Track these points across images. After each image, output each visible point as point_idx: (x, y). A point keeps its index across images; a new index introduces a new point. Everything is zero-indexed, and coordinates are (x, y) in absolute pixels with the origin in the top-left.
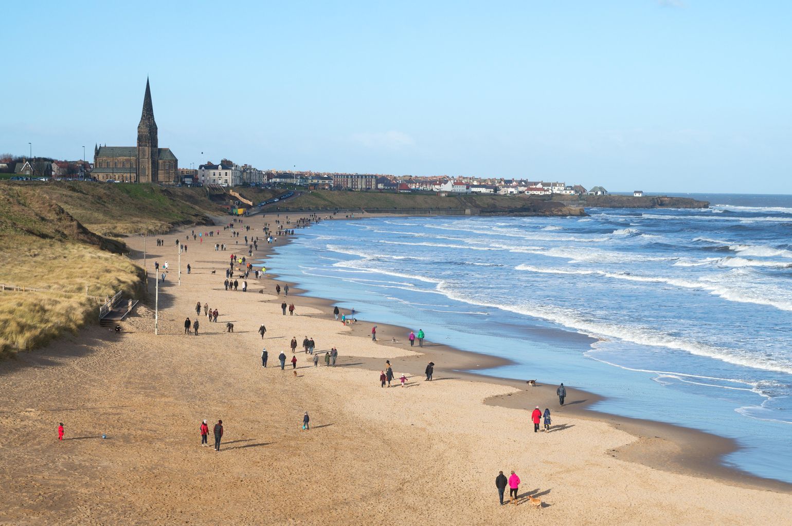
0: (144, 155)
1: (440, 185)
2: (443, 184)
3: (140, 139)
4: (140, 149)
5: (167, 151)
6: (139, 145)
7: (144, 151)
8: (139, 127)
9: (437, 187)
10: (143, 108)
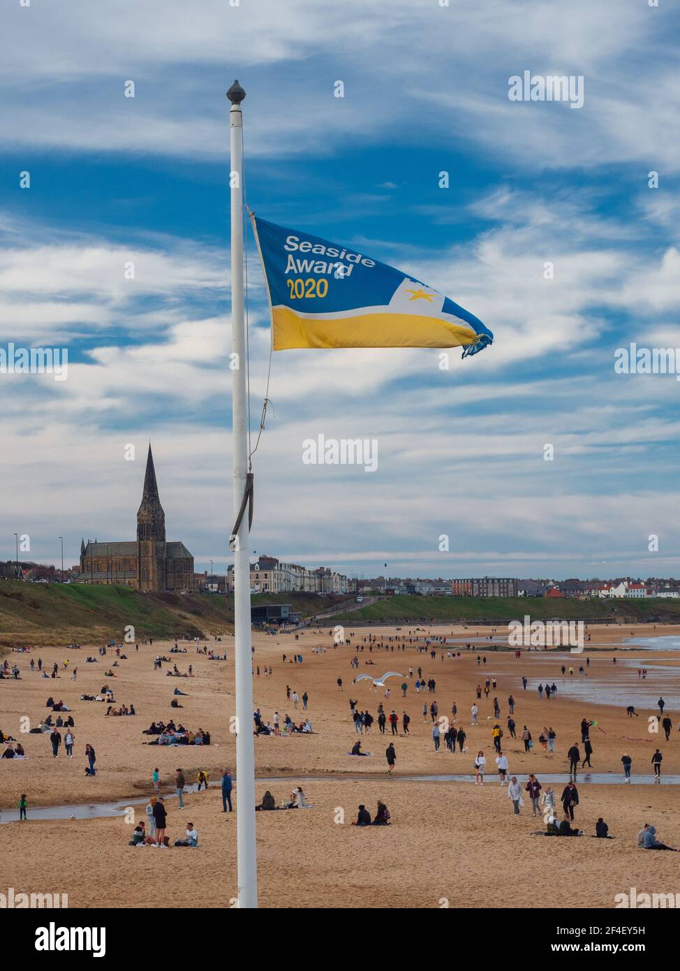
0: (148, 553)
1: (608, 589)
2: (612, 588)
3: (140, 531)
4: (142, 545)
5: (178, 545)
6: (140, 539)
7: (146, 547)
8: (138, 514)
9: (605, 592)
10: (145, 488)
